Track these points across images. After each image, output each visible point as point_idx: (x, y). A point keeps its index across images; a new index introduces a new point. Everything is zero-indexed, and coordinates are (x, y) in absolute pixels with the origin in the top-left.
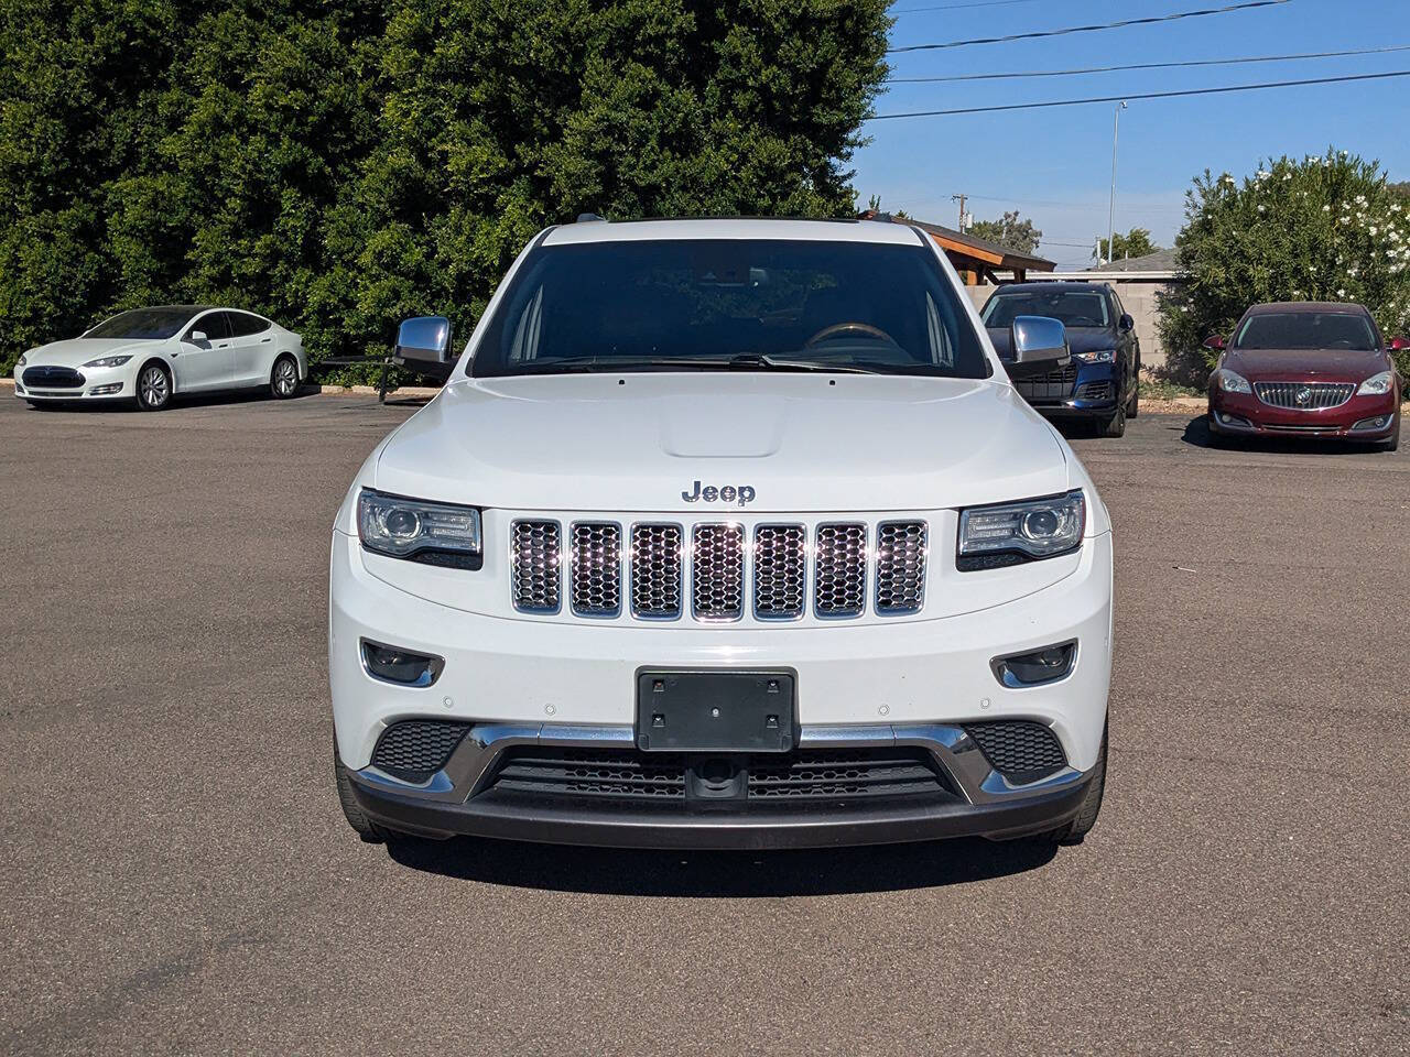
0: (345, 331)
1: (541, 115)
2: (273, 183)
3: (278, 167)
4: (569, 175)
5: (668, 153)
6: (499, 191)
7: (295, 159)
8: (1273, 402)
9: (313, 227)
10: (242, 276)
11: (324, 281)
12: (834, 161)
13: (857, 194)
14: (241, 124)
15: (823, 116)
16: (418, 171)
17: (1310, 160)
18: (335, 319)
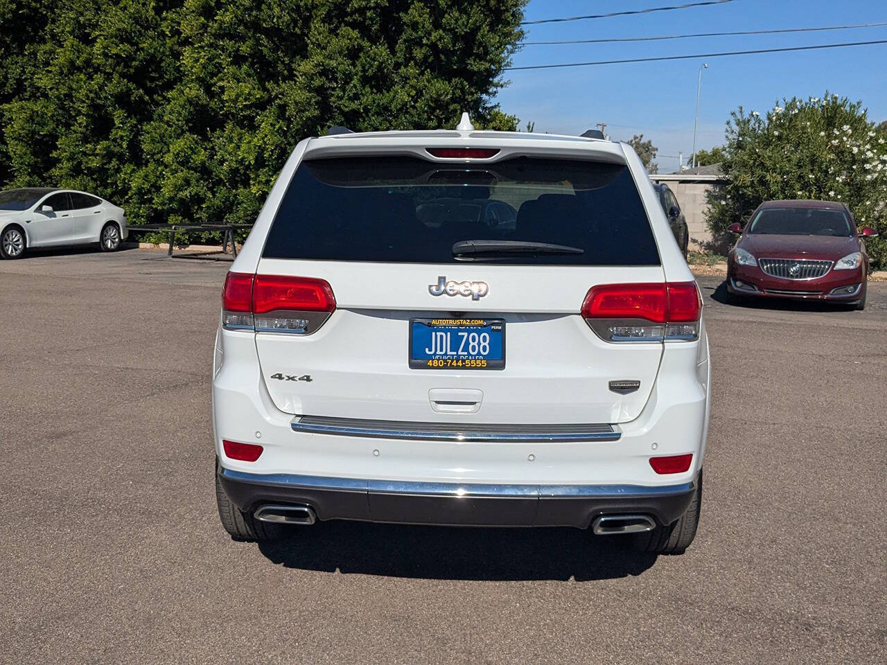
0: (154, 206)
1: (283, 62)
2: (109, 106)
3: (111, 95)
4: (296, 103)
5: (368, 89)
6: (257, 114)
7: (122, 90)
8: (772, 274)
9: (136, 136)
10: (89, 169)
11: (142, 173)
12: (484, 97)
13: (519, 121)
14: (89, 66)
15: (475, 66)
16: (204, 99)
17: (812, 100)
18: (148, 198)
